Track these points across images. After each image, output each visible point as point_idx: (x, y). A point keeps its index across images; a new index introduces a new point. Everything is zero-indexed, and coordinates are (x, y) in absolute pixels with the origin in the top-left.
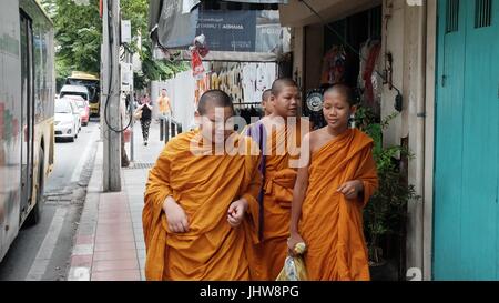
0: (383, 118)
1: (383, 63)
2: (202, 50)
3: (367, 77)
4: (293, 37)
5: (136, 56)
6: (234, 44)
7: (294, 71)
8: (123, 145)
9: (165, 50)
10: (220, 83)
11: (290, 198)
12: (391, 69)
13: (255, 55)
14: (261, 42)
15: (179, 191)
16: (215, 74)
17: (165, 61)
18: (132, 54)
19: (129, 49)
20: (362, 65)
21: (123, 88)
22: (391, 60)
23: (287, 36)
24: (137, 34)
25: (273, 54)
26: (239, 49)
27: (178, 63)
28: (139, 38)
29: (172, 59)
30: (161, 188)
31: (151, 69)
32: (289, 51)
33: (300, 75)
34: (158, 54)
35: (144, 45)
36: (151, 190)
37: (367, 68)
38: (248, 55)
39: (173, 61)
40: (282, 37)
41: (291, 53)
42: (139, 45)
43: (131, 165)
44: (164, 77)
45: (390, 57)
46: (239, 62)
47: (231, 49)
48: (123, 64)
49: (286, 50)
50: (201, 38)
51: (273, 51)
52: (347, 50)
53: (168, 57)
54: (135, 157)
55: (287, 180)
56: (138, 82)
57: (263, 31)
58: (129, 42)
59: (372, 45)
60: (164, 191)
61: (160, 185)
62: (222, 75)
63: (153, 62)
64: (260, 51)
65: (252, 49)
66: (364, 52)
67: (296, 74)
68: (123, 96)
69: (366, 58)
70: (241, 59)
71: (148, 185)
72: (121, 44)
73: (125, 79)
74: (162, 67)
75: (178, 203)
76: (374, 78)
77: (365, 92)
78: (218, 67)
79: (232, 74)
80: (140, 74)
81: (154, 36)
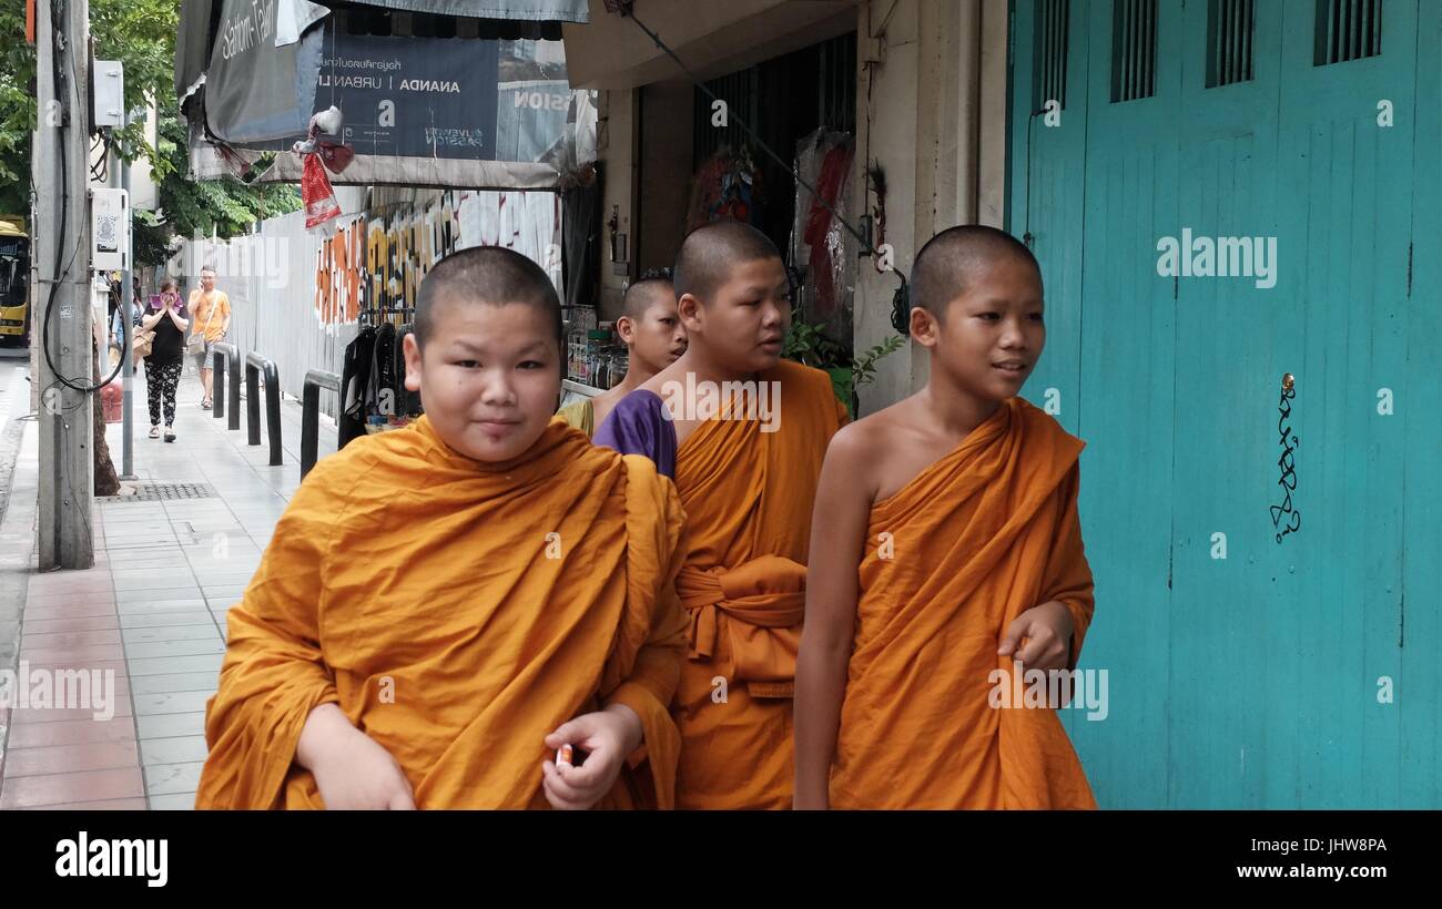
0: (859, 354)
1: (859, 198)
2: (333, 152)
3: (816, 236)
4: (603, 119)
5: (141, 168)
6: (432, 137)
7: (608, 217)
8: (99, 430)
9: (227, 150)
10: (392, 250)
11: (785, 667)
12: (881, 214)
13: (496, 169)
14: (511, 132)
15: (359, 675)
16: (376, 225)
17: (227, 183)
18: (128, 160)
19: (120, 145)
20: (802, 200)
21: (100, 261)
22: (881, 189)
23: (589, 116)
24: (143, 103)
25: (547, 167)
26: (447, 152)
27: (267, 189)
28: (151, 113)
29: (249, 177)
30: (287, 672)
31: (186, 206)
32: (592, 158)
33: (625, 228)
34: (206, 163)
35: (165, 133)
36: (242, 683)
37: (815, 210)
38: (474, 169)
39: (254, 185)
40: (572, 117)
41: (600, 165)
42: (149, 134)
43: (125, 488)
44: (227, 229)
45: (879, 180)
46: (448, 188)
47: (423, 151)
48: (100, 191)
49: (585, 155)
50: (329, 118)
51: (547, 158)
52: (760, 159)
53: (236, 171)
54: (136, 465)
55: (769, 599)
56: (148, 245)
57: (518, 100)
58: (118, 123)
59: (830, 146)
60: (300, 681)
61: (284, 659)
62: (399, 226)
63: (191, 186)
64: (510, 159)
65: (487, 151)
66: (808, 164)
67: (614, 225)
68: (100, 285)
69: (811, 181)
70: (453, 180)
71: (228, 667)
72: (92, 129)
73: (106, 233)
74: (221, 199)
75: (361, 726)
76: (834, 239)
77: (810, 279)
78: (385, 203)
79: (427, 222)
80: (155, 220)
81: (194, 109)
